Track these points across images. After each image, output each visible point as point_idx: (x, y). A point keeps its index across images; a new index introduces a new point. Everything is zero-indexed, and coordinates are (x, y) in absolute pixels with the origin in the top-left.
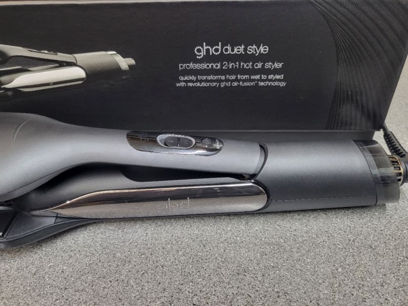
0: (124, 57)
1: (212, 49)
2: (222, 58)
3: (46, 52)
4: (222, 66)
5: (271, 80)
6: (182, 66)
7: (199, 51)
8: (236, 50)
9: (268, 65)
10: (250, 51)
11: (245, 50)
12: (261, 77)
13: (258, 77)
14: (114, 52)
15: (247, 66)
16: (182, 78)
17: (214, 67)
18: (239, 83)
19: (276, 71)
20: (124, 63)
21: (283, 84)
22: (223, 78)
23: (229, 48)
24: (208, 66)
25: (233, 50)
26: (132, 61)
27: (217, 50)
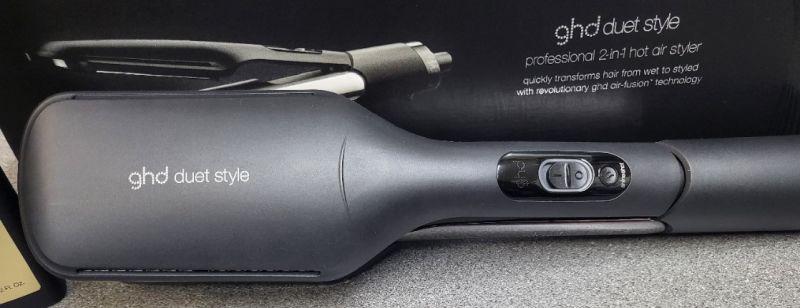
0: (434, 50)
1: (584, 28)
2: (601, 42)
3: (303, 50)
4: (597, 56)
5: (678, 75)
6: (530, 61)
7: (562, 32)
8: (624, 27)
9: (675, 50)
10: (648, 28)
11: (641, 25)
12: (660, 71)
13: (655, 71)
15: (641, 53)
16: (527, 82)
17: (585, 56)
18: (623, 83)
19: (688, 59)
20: (432, 60)
21: (695, 80)
22: (597, 76)
23: (613, 24)
24: (574, 58)
25: (619, 28)
26: (446, 57)
27: (592, 30)
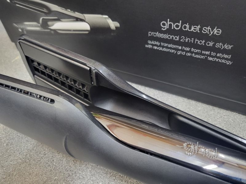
1: (174, 25)
2: (181, 33)
4: (180, 39)
5: (219, 58)
6: (150, 34)
7: (164, 24)
8: (193, 28)
9: (218, 45)
10: (204, 31)
11: (201, 29)
12: (210, 53)
13: (207, 53)
14: (107, 17)
15: (201, 42)
16: (150, 42)
17: (174, 38)
18: (192, 54)
19: (225, 51)
20: (113, 25)
21: (229, 63)
22: (180, 48)
23: (187, 26)
24: (169, 37)
25: (190, 28)
27: (177, 26)
